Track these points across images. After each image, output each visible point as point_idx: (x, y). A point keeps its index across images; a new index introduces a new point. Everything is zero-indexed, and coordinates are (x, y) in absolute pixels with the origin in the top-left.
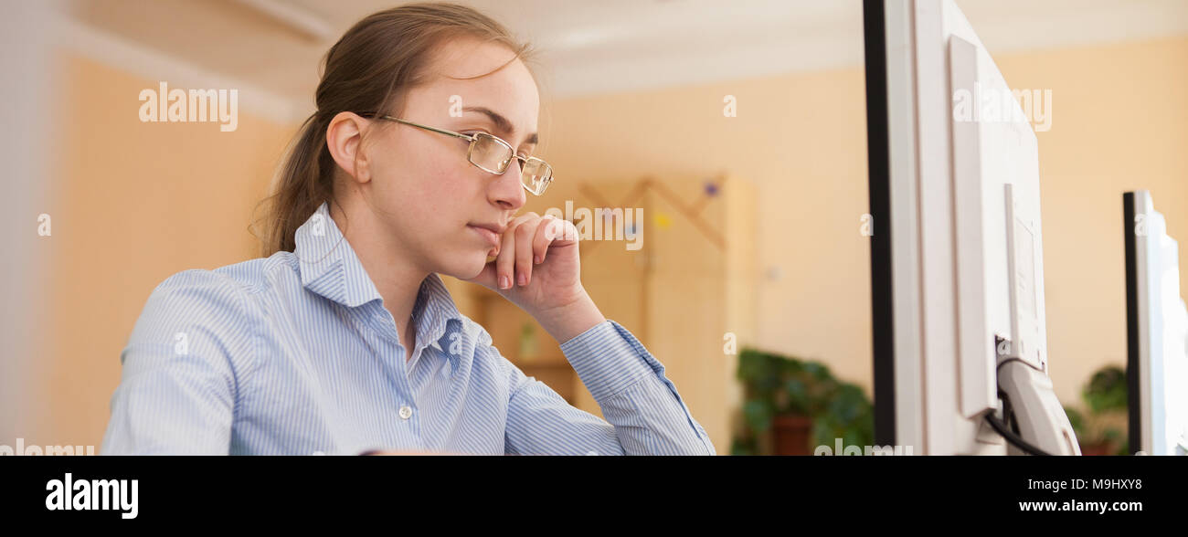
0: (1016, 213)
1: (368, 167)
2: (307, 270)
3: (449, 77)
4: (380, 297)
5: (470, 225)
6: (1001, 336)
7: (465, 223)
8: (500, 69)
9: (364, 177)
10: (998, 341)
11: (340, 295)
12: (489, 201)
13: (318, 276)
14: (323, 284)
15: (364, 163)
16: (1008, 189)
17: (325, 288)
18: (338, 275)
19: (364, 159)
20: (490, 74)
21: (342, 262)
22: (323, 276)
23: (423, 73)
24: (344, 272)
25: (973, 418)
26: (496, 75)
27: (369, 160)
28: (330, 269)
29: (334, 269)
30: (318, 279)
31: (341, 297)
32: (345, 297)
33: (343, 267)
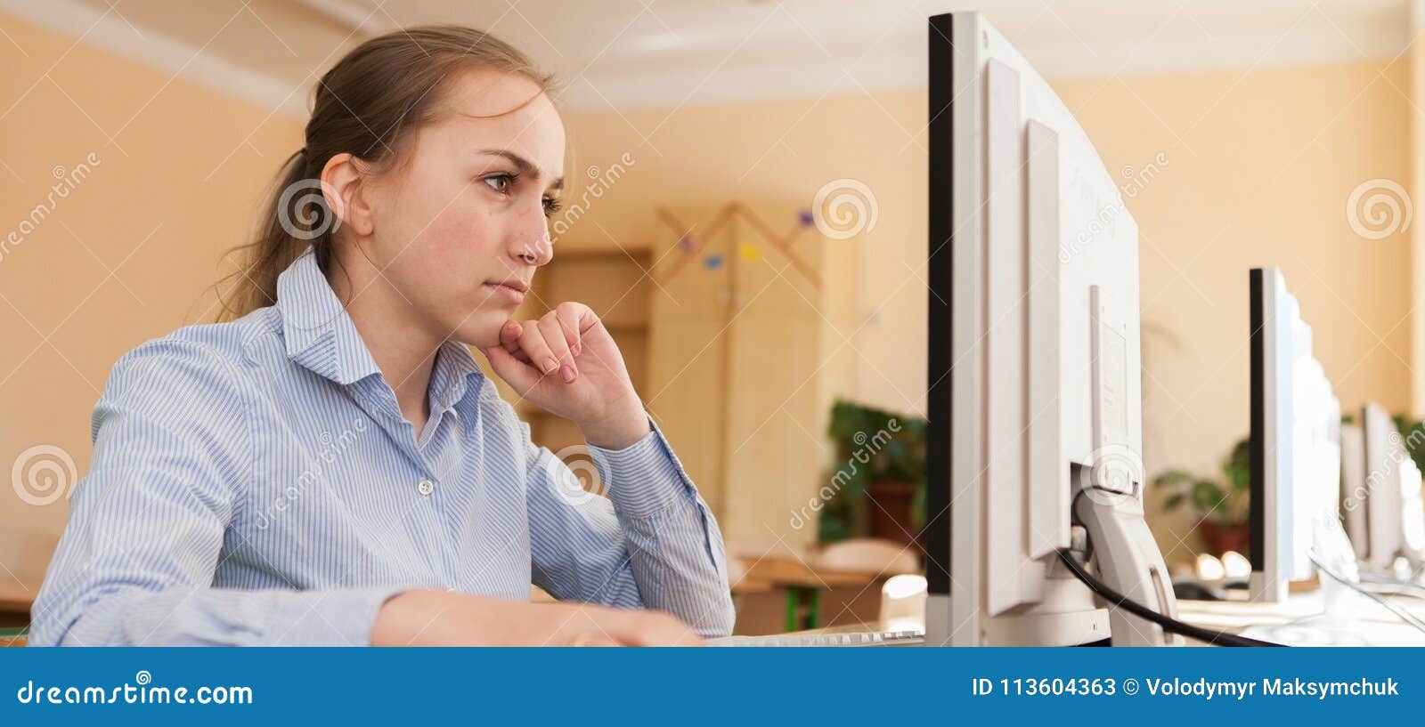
0: (1103, 318)
1: (370, 218)
2: (292, 336)
3: (466, 115)
4: (379, 371)
5: (487, 283)
6: (1078, 461)
7: (483, 281)
8: (522, 107)
9: (363, 228)
10: (1076, 469)
11: (330, 371)
12: (510, 256)
13: (305, 348)
14: (312, 357)
15: (366, 213)
16: (1094, 291)
17: (315, 362)
18: (329, 348)
19: (365, 206)
20: (514, 111)
21: (335, 333)
22: (311, 348)
23: (436, 109)
24: (335, 345)
25: (1044, 558)
26: (520, 113)
27: (372, 209)
28: (320, 340)
29: (323, 341)
30: (305, 351)
31: (333, 373)
32: (337, 374)
33: (335, 339)
